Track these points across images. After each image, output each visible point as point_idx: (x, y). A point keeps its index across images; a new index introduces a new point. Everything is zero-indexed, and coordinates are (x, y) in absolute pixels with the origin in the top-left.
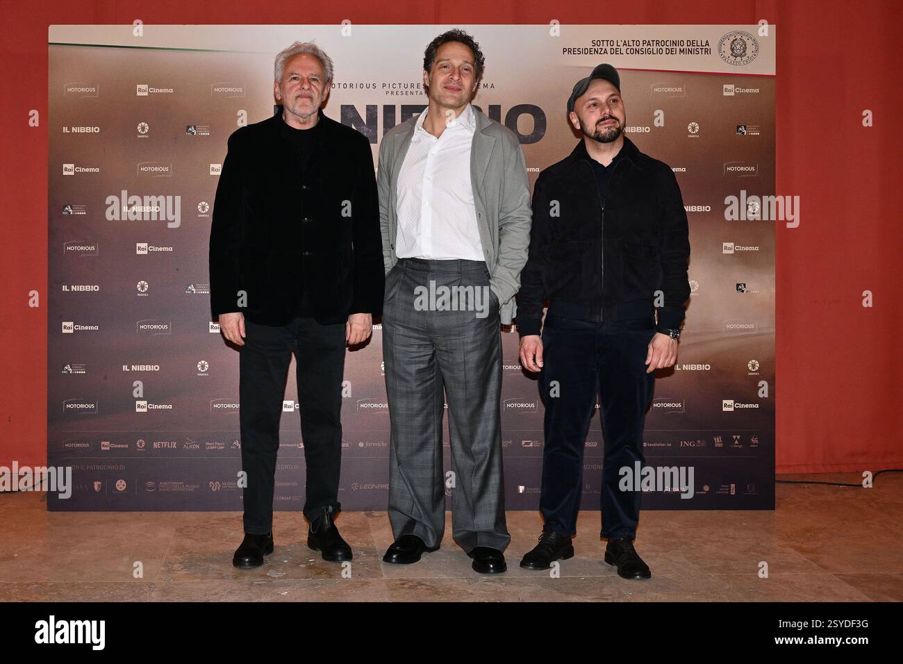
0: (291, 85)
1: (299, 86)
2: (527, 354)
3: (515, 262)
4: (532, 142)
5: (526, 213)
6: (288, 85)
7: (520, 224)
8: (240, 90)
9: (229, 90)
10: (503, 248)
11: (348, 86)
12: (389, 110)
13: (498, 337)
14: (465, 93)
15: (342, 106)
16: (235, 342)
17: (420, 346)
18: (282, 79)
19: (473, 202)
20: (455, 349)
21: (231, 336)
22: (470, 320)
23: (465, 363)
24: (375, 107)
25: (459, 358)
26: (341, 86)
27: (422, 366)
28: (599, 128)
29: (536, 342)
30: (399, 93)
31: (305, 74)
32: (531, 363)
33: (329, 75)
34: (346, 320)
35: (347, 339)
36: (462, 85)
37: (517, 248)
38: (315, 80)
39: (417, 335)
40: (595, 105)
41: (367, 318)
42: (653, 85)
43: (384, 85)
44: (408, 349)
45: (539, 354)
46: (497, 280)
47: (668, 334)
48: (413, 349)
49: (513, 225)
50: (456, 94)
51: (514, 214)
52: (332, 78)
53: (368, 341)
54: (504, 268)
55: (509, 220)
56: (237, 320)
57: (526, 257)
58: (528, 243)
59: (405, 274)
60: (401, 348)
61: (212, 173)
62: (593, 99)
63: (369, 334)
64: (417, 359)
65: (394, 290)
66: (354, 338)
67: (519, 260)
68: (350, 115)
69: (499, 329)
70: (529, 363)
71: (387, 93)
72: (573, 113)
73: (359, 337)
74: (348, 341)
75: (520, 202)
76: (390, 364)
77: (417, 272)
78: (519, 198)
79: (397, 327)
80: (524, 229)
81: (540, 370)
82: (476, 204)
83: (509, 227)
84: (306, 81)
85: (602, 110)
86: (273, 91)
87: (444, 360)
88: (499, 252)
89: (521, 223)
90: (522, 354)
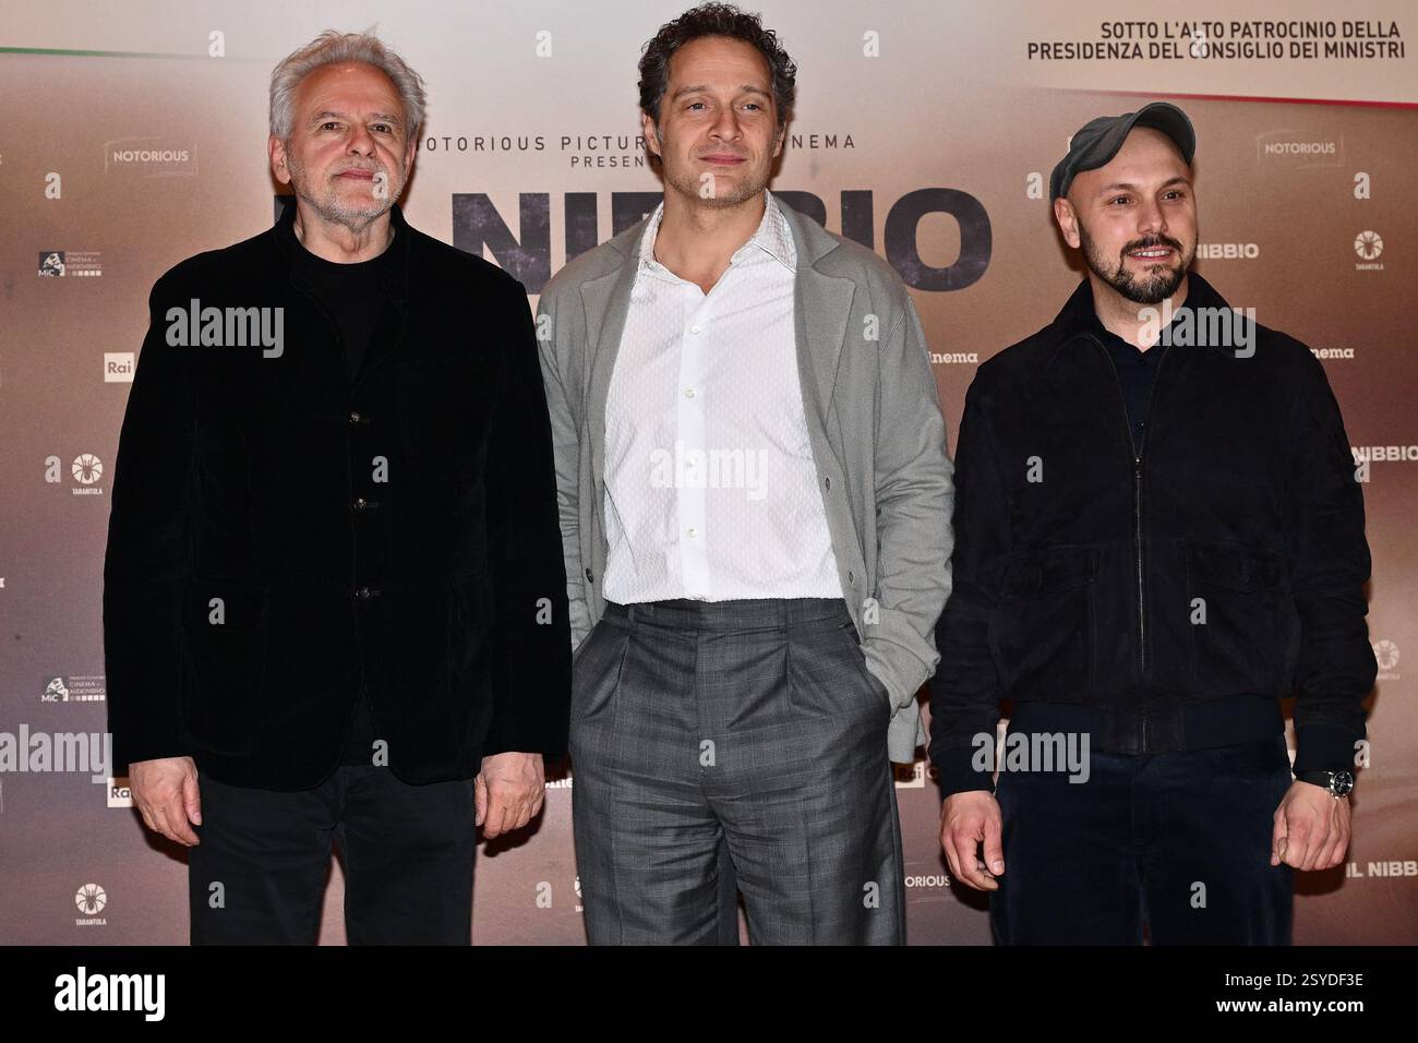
0: (321, 146)
1: (343, 148)
2: (958, 839)
3: (922, 597)
4: (957, 286)
5: (939, 469)
6: (313, 146)
7: (924, 498)
8: (184, 156)
9: (154, 156)
10: (891, 564)
11: (471, 144)
12: (581, 206)
13: (888, 797)
14: (755, 168)
15: (454, 196)
16: (173, 836)
17: (682, 830)
18: (295, 128)
19: (808, 452)
20: (784, 831)
21: (163, 823)
22: (820, 751)
23: (811, 865)
24: (543, 198)
25: (794, 853)
26: (453, 144)
27: (690, 884)
28: (1130, 264)
29: (982, 808)
30: (607, 162)
31: (356, 115)
32: (971, 864)
33: (417, 117)
34: (476, 769)
35: (479, 822)
36: (745, 149)
37: (922, 559)
38: (381, 128)
39: (674, 802)
40: (1123, 200)
41: (530, 763)
42: (1261, 136)
43: (565, 142)
44: (651, 841)
45: (993, 841)
46: (879, 645)
47: (1326, 785)
48: (666, 839)
49: (911, 501)
50: (734, 172)
51: (907, 473)
52: (423, 124)
53: (535, 824)
54: (896, 612)
55: (895, 490)
56: (179, 778)
57: (947, 581)
58: (950, 544)
59: (633, 639)
60: (633, 839)
61: (110, 377)
62: (1123, 186)
63: (536, 807)
64: (675, 867)
65: (607, 684)
66: (499, 820)
67: (931, 589)
68: (478, 221)
69: (890, 775)
70: (966, 864)
71: (574, 160)
72: (1064, 201)
73: (509, 814)
74: (483, 826)
75: (922, 442)
76: (602, 885)
77: (669, 633)
78: (918, 433)
79: (619, 780)
80: (939, 509)
81: (993, 885)
82: (818, 458)
83: (901, 508)
84: (362, 132)
85: (1142, 219)
86: (267, 158)
87: (754, 862)
88: (879, 576)
89: (929, 494)
90: (948, 841)
